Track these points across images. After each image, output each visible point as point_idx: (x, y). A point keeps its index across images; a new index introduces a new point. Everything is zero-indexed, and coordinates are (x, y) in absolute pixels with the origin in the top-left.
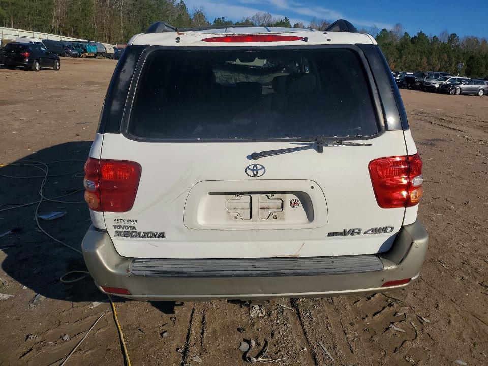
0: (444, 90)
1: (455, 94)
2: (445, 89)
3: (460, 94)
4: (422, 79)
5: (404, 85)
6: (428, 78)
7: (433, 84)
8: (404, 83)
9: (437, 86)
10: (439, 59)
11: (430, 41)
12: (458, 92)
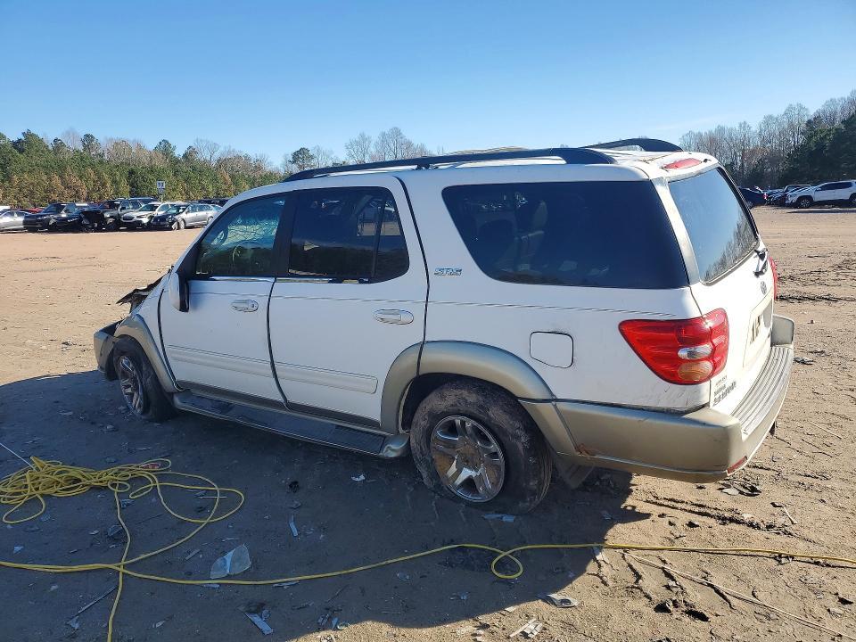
0: (159, 225)
1: (179, 228)
2: (162, 223)
3: (186, 228)
4: (115, 213)
5: (85, 226)
6: (123, 208)
7: (138, 217)
8: (85, 222)
9: (145, 220)
10: (81, 177)
11: (50, 148)
12: (182, 226)
